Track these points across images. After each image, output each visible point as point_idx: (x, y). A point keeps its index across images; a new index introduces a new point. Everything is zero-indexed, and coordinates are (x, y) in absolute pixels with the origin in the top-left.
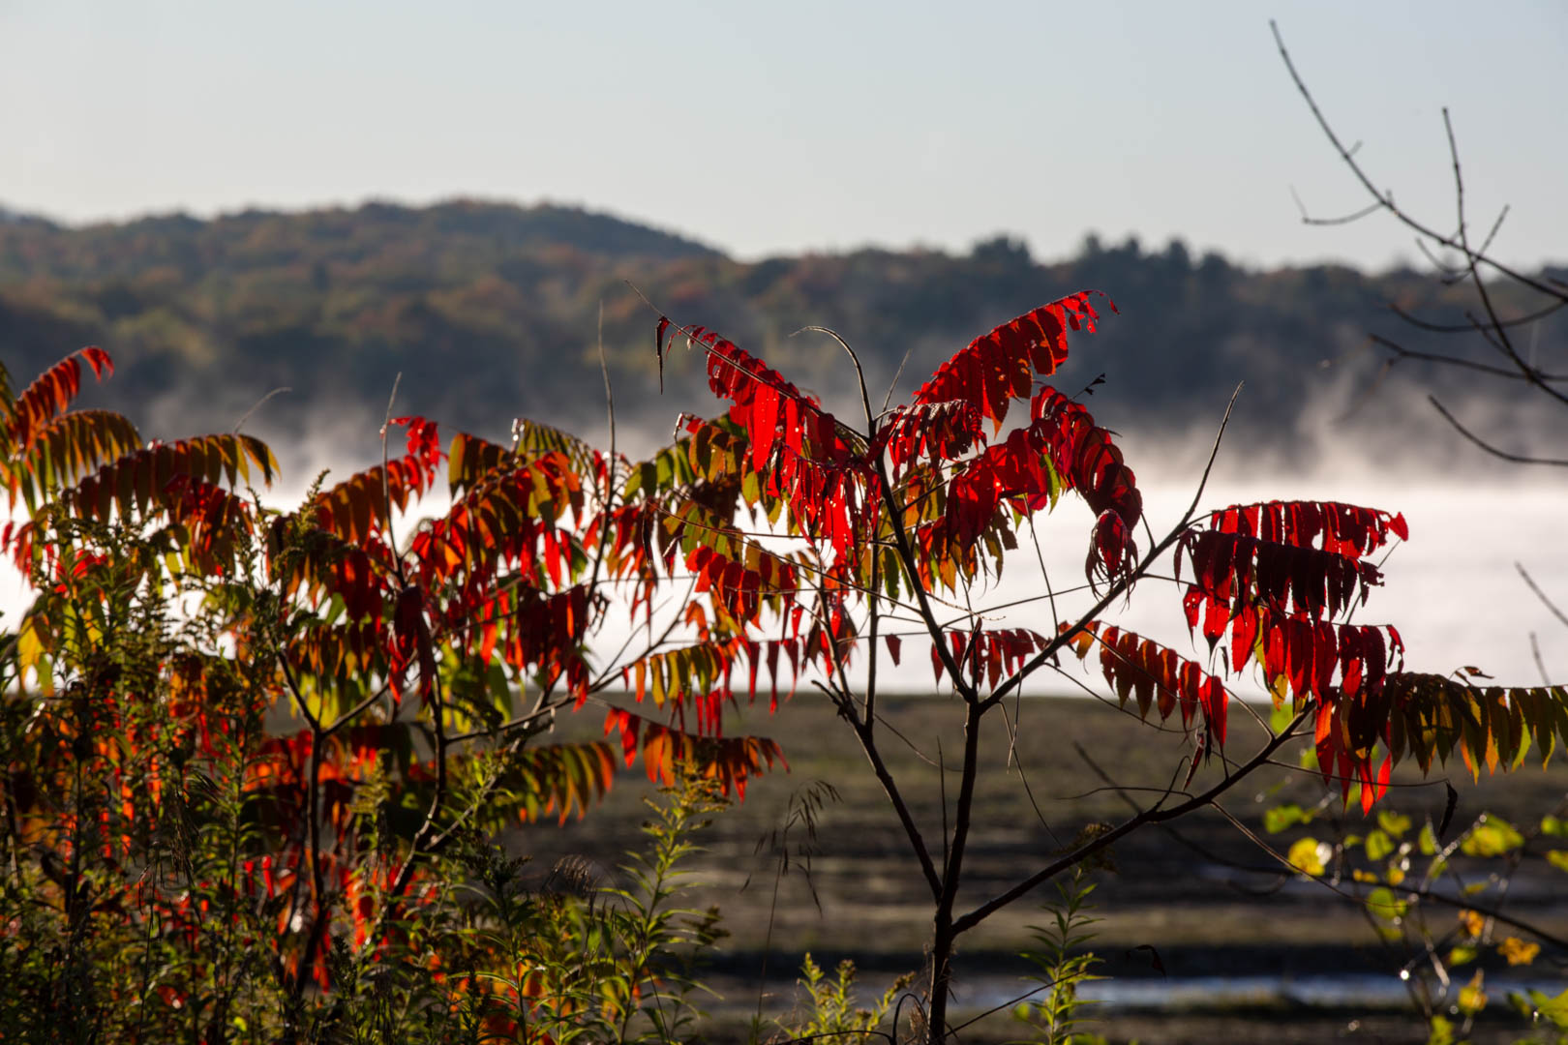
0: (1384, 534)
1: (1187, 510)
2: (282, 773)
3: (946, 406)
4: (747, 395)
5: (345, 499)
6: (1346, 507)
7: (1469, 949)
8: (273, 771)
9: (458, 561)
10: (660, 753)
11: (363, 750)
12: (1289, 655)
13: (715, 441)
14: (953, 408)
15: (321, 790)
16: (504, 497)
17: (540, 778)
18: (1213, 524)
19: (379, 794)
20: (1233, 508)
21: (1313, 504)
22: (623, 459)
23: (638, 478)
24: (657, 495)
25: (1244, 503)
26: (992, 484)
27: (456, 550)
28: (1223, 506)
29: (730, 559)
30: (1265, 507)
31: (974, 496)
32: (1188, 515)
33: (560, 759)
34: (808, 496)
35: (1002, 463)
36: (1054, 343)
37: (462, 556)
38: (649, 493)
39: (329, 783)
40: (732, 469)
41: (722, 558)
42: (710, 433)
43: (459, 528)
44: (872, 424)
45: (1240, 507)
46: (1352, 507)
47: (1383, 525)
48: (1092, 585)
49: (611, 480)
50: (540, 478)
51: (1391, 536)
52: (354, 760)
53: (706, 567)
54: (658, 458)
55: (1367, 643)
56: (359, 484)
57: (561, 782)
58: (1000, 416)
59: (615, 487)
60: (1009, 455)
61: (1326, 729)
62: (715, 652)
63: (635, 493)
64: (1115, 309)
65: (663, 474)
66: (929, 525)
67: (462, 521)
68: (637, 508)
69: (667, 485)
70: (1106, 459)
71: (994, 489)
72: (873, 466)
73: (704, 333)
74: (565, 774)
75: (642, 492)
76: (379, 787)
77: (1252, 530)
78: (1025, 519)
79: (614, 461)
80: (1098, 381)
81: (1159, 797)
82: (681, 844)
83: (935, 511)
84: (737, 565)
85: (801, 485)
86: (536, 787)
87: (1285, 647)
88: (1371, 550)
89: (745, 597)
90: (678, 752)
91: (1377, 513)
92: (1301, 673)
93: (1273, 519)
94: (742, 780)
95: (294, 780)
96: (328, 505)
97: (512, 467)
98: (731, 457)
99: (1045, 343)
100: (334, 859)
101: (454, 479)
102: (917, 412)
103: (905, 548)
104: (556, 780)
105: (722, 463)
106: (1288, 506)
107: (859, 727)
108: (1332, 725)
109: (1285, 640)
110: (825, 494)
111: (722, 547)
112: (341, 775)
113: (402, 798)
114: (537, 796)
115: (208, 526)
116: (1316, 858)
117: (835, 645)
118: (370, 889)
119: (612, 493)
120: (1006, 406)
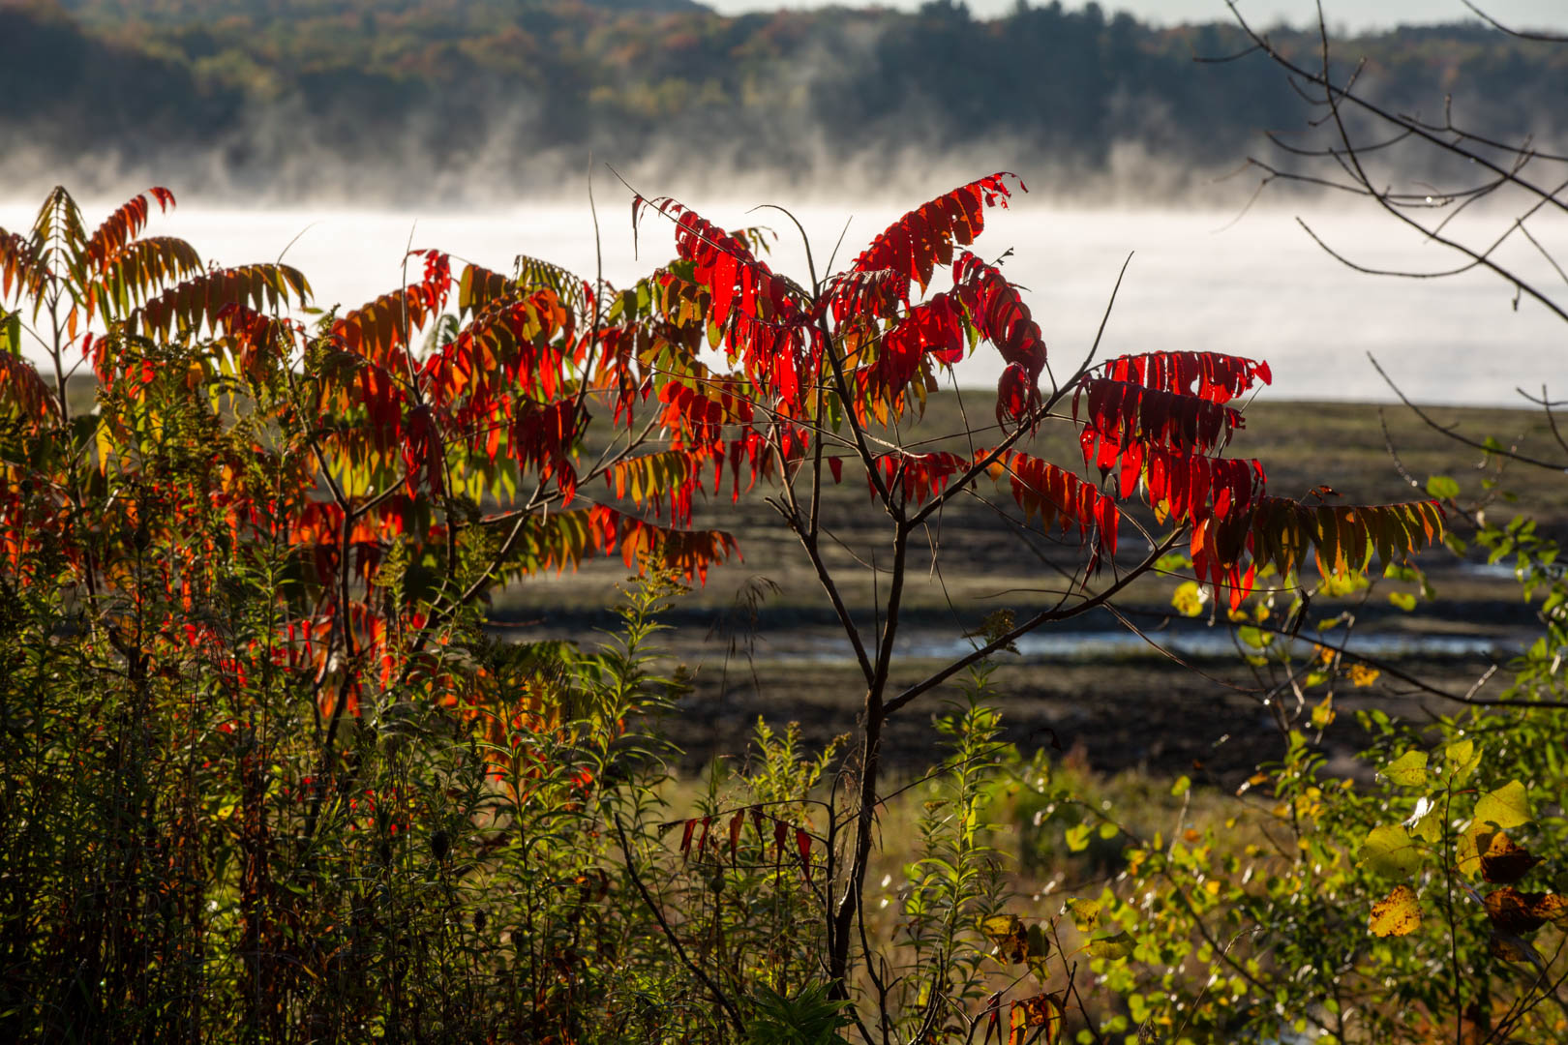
0: (1251, 379)
1: (1085, 359)
2: (321, 535)
3: (878, 274)
4: (709, 258)
5: (372, 317)
6: (1219, 356)
7: (1323, 675)
8: (314, 532)
9: (465, 380)
10: (637, 542)
11: (390, 516)
12: (1169, 484)
13: (683, 293)
14: (883, 276)
15: (354, 551)
16: (503, 325)
17: (540, 541)
18: (1107, 372)
19: (399, 571)
20: (1124, 357)
21: (1191, 354)
22: (608, 285)
23: (621, 303)
24: (637, 319)
25: (1134, 354)
26: (918, 341)
27: (463, 370)
28: (1115, 356)
29: (696, 392)
30: (1151, 356)
31: (902, 349)
32: (1086, 364)
33: (557, 525)
34: (760, 353)
35: (927, 322)
36: (972, 218)
37: (469, 376)
38: (630, 317)
39: (361, 545)
40: (698, 318)
41: (690, 391)
42: (679, 286)
43: (466, 351)
44: (816, 287)
45: (1129, 357)
46: (1224, 356)
47: (1251, 372)
48: (1001, 425)
49: (598, 305)
50: (532, 311)
51: (1257, 381)
52: (382, 524)
53: (677, 399)
54: (638, 286)
55: (1237, 474)
56: (384, 304)
57: (558, 544)
58: (925, 281)
59: (602, 310)
60: (932, 315)
61: (1199, 543)
62: (686, 457)
63: (619, 316)
64: (1023, 187)
65: (642, 302)
66: (864, 369)
67: (468, 346)
68: (619, 331)
69: (646, 309)
70: (1015, 316)
71: (919, 344)
72: (817, 323)
73: (673, 204)
74: (561, 536)
75: (624, 314)
76: (400, 564)
77: (1140, 379)
78: (945, 368)
79: (600, 288)
80: (1008, 254)
81: (1062, 597)
82: (649, 623)
83: (871, 356)
84: (702, 398)
85: (753, 343)
86: (535, 549)
87: (1166, 477)
88: (1239, 393)
89: (709, 428)
90: (653, 546)
91: (1246, 361)
92: (1179, 499)
93: (1158, 368)
94: (704, 568)
95: (332, 541)
96: (358, 322)
97: (513, 298)
98: (697, 307)
99: (965, 218)
100: (365, 608)
101: (465, 304)
102: (853, 278)
103: (841, 391)
104: (553, 542)
105: (689, 310)
106: (1170, 355)
107: (805, 537)
108: (1205, 540)
109: (1166, 471)
110: (774, 351)
111: (689, 383)
112: (372, 537)
113: (422, 558)
114: (536, 557)
115: (253, 348)
116: (1198, 598)
117: (786, 466)
118: (392, 650)
119: (599, 316)
120: (931, 272)
